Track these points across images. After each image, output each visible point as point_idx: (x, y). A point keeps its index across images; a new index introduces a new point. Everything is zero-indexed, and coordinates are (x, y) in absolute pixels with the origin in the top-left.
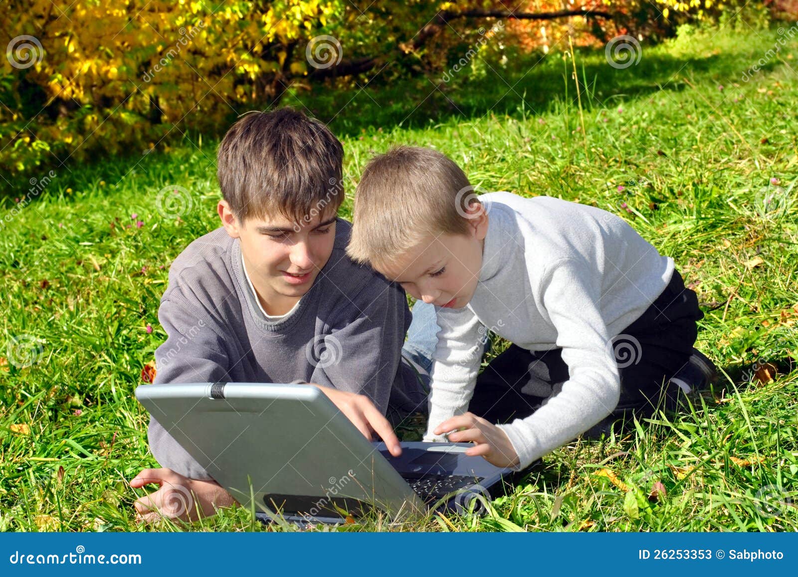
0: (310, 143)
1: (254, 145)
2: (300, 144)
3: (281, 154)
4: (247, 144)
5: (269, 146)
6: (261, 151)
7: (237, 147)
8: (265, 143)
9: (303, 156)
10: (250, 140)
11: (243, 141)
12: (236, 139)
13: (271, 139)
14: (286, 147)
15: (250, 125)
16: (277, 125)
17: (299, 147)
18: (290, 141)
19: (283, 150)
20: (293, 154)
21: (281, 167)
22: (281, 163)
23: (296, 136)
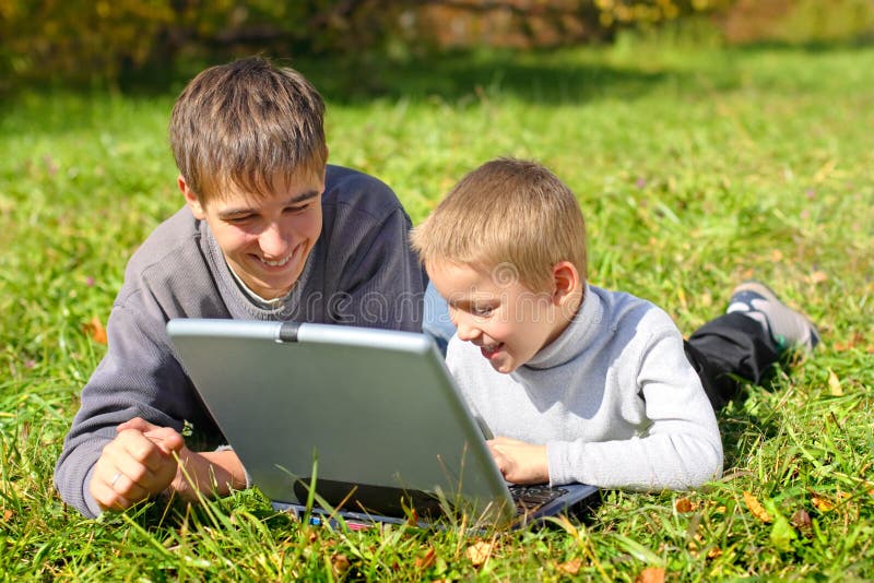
2: (258, 99)
5: (220, 104)
16: (230, 78)
17: (255, 102)
18: (245, 95)
20: (248, 112)
21: (231, 129)
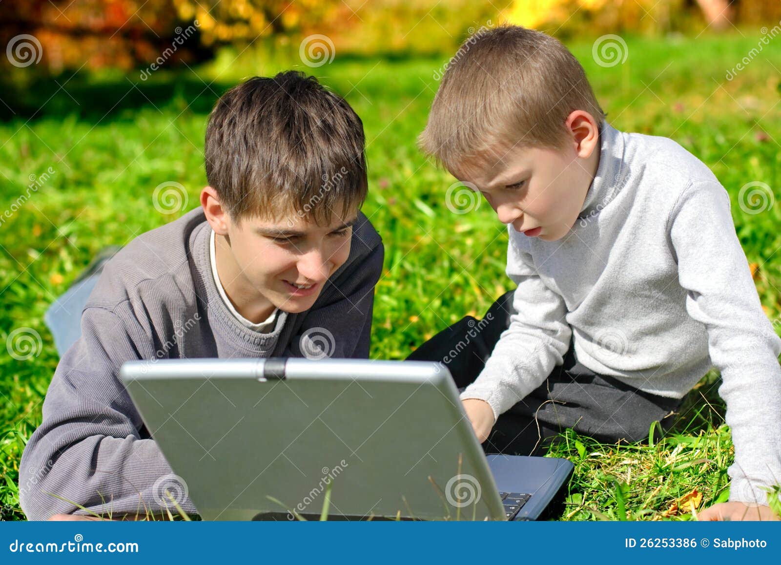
0: (330, 121)
1: (260, 122)
3: (297, 137)
4: (249, 121)
6: (269, 131)
7: (235, 123)
8: (274, 120)
9: (324, 140)
10: (254, 114)
11: (244, 116)
12: (234, 112)
13: (282, 116)
14: (303, 129)
15: (252, 94)
18: (306, 119)
19: (299, 132)
22: (298, 148)
23: (312, 113)
